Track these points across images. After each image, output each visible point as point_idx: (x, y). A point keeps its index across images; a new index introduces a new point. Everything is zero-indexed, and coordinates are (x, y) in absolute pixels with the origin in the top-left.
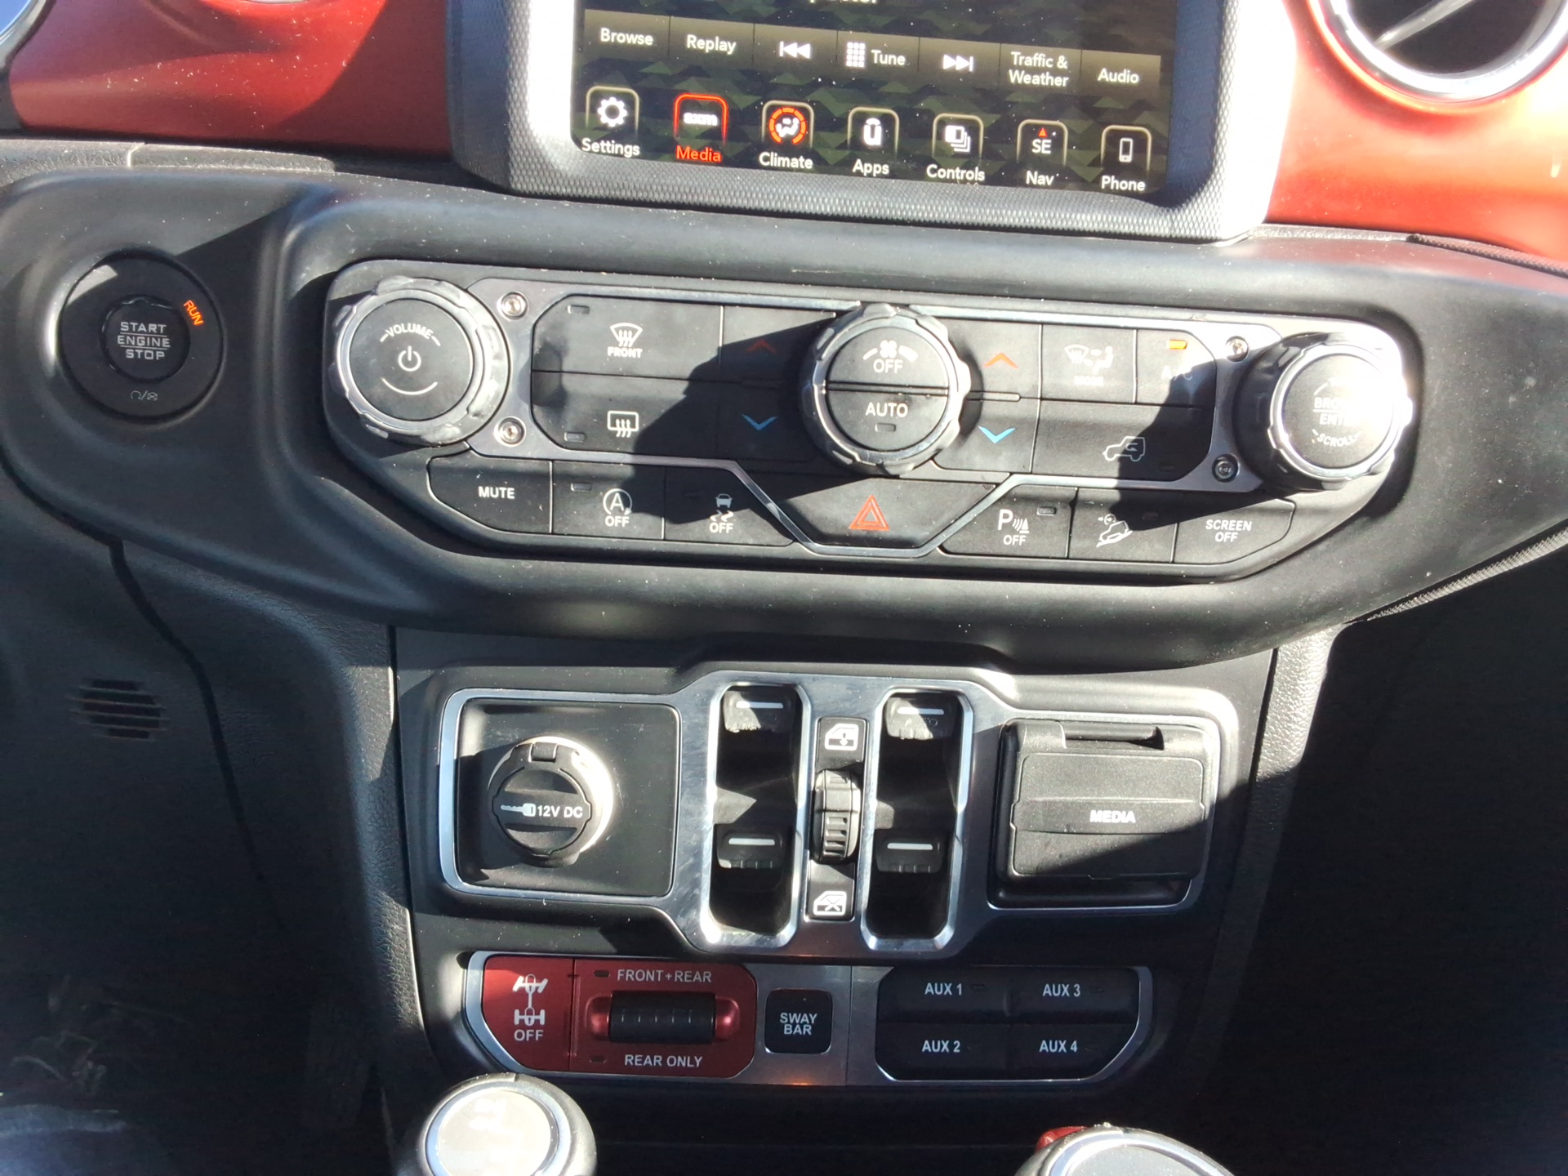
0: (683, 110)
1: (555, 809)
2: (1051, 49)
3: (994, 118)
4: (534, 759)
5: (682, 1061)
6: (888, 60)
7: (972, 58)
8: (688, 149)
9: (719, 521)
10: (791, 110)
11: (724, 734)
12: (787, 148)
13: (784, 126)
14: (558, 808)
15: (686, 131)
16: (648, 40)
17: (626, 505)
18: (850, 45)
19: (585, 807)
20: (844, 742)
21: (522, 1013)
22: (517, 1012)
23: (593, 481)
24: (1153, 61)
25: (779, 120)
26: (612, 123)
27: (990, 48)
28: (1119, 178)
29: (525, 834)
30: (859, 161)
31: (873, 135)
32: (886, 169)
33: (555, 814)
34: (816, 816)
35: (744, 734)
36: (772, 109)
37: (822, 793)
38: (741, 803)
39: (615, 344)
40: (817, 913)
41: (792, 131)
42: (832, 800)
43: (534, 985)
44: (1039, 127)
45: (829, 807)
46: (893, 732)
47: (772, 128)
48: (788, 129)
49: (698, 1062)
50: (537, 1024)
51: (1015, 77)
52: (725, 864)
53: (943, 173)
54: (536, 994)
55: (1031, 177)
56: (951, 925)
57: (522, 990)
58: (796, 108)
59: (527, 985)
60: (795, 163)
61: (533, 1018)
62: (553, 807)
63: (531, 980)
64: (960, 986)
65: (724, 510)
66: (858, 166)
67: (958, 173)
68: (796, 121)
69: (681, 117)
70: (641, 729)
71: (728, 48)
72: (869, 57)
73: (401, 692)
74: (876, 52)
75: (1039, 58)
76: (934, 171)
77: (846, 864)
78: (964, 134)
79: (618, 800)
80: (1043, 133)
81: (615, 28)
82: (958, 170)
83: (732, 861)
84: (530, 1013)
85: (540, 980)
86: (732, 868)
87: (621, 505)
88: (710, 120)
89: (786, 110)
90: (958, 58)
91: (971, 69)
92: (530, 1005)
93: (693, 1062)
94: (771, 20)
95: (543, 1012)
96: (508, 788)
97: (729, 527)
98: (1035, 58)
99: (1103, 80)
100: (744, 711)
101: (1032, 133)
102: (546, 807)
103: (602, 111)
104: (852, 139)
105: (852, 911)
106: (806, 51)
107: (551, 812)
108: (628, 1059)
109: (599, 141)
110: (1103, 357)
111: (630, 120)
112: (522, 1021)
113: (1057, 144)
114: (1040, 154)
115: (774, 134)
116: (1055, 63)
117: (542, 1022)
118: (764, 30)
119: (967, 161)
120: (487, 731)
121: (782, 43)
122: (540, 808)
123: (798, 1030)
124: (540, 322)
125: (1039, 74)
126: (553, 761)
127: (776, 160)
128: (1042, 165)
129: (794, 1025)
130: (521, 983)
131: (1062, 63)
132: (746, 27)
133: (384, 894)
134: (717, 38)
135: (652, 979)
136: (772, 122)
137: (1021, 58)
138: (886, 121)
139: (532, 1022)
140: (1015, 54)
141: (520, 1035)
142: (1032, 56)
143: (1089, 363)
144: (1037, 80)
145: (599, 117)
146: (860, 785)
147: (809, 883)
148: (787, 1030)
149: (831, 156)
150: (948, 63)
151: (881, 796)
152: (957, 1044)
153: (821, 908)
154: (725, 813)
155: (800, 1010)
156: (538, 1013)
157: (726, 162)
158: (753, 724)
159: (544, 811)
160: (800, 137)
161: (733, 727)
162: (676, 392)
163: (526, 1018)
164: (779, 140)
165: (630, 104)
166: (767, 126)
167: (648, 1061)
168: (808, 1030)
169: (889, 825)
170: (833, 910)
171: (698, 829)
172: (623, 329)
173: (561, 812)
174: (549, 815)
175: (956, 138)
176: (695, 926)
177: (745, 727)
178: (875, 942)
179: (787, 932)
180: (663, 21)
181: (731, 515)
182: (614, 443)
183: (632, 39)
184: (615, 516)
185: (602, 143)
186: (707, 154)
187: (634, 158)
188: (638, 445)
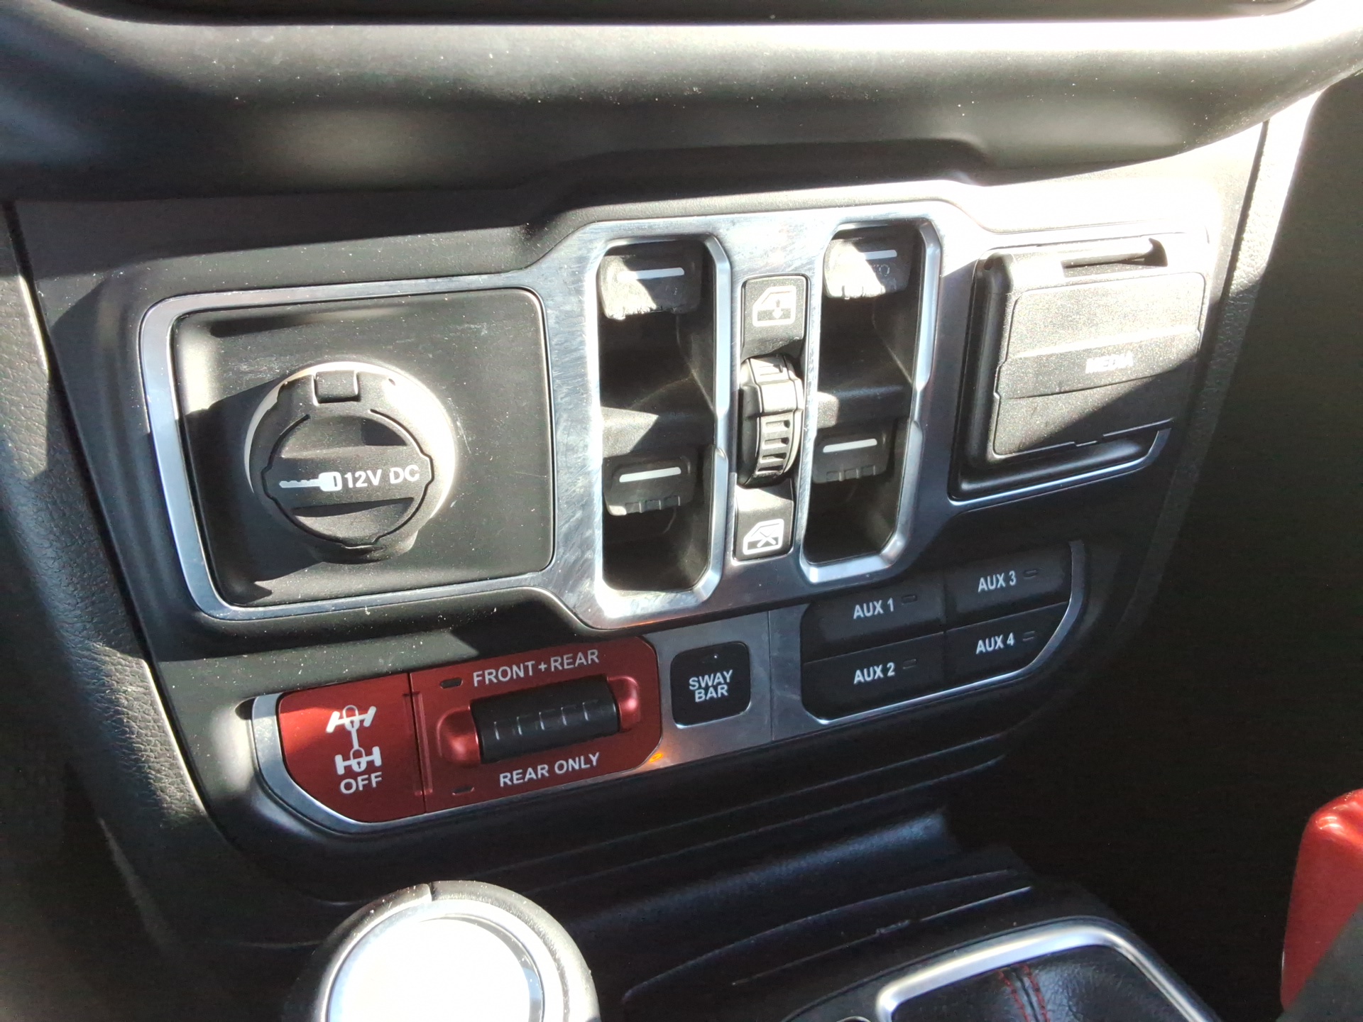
1: (375, 474)
4: (323, 400)
5: (574, 764)
11: (606, 325)
14: (379, 472)
19: (422, 466)
20: (778, 313)
21: (346, 758)
22: (339, 759)
29: (328, 519)
33: (376, 482)
34: (747, 425)
35: (633, 320)
37: (754, 392)
40: (746, 551)
42: (770, 401)
43: (357, 718)
45: (768, 408)
46: (835, 292)
49: (594, 759)
50: (371, 764)
52: (618, 510)
54: (361, 730)
56: (903, 533)
57: (341, 730)
59: (346, 721)
61: (364, 760)
62: (369, 473)
63: (351, 713)
64: (890, 602)
70: (484, 332)
73: (52, 318)
77: (782, 483)
79: (462, 446)
83: (626, 505)
84: (358, 755)
85: (363, 710)
86: (629, 515)
92: (356, 746)
93: (588, 761)
95: (376, 750)
96: (287, 453)
102: (357, 474)
105: (790, 543)
107: (368, 480)
108: (504, 779)
112: (348, 769)
117: (378, 762)
120: (222, 364)
122: (349, 476)
123: (711, 694)
126: (356, 398)
129: (707, 689)
130: (336, 720)
133: (99, 646)
135: (522, 674)
139: (364, 766)
141: (348, 786)
146: (800, 373)
147: (737, 516)
148: (699, 697)
151: (824, 385)
152: (890, 667)
153: (753, 545)
154: (617, 441)
155: (711, 669)
156: (369, 753)
158: (644, 303)
159: (355, 480)
161: (617, 312)
163: (353, 763)
167: (530, 774)
168: (723, 690)
169: (832, 422)
170: (767, 544)
171: (582, 469)
173: (385, 477)
174: (366, 485)
176: (590, 600)
177: (633, 310)
178: (815, 574)
179: (708, 581)
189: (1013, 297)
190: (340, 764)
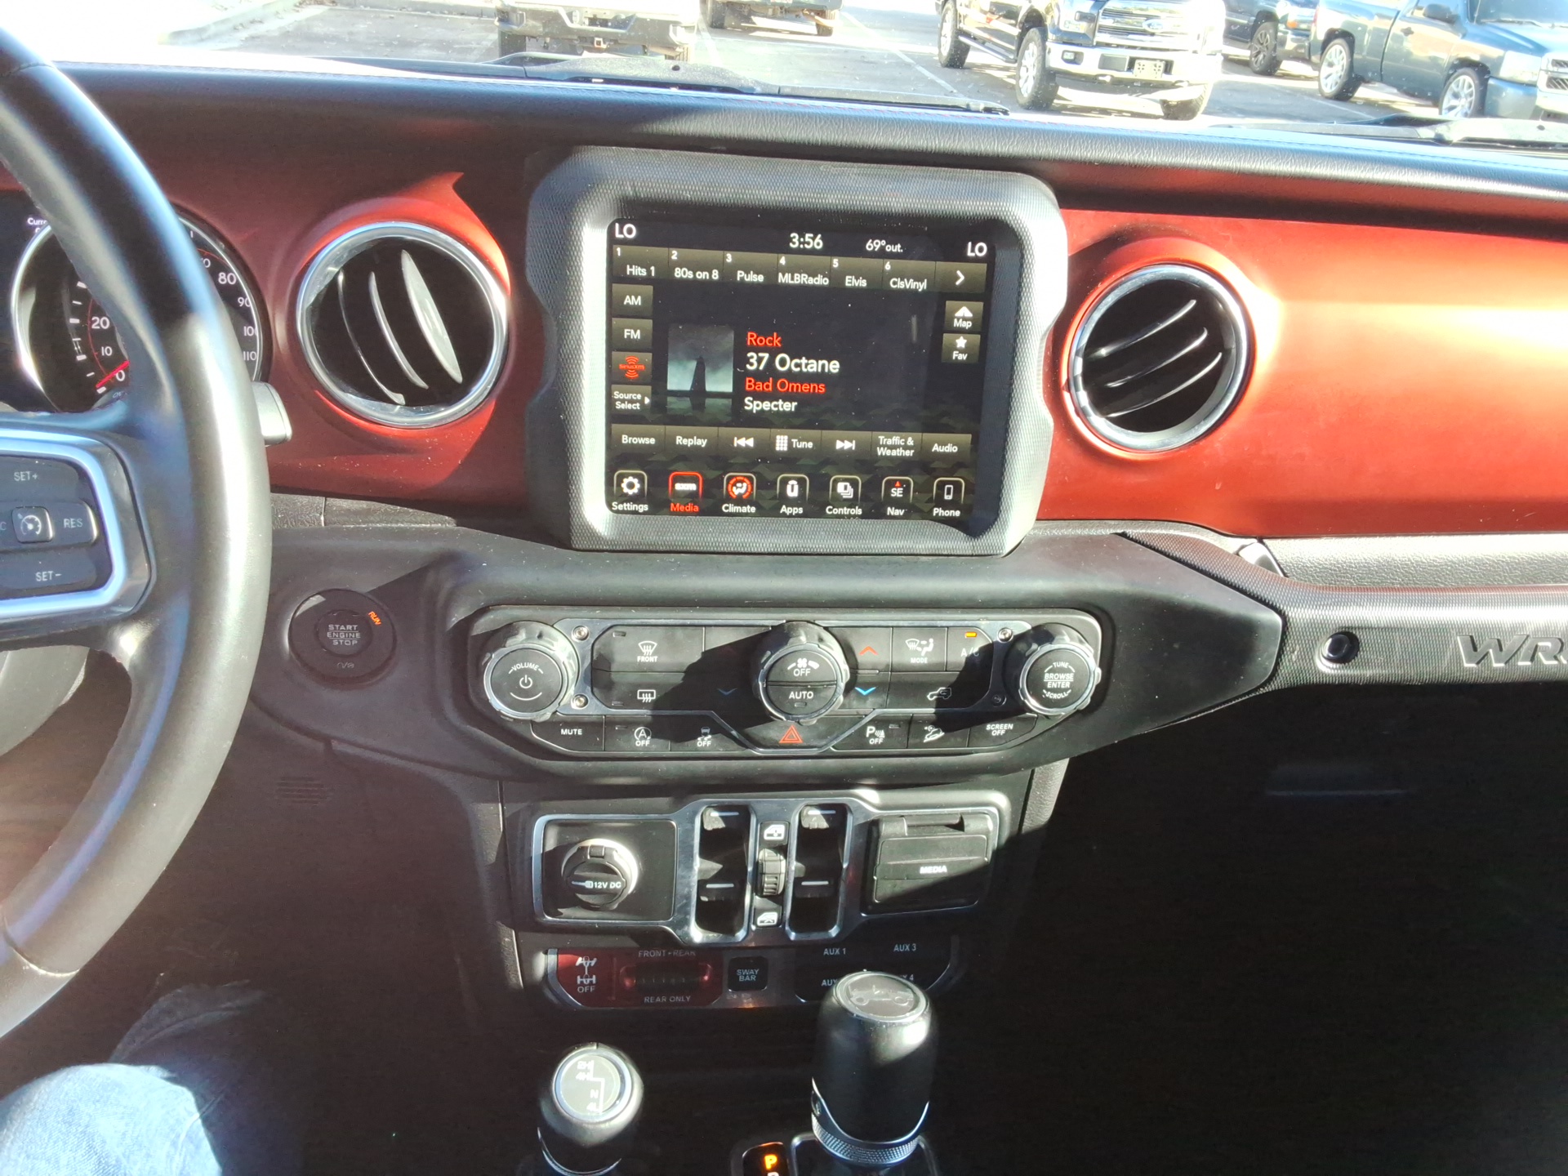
0: (674, 482)
1: (605, 884)
2: (904, 434)
3: (867, 477)
4: (591, 856)
5: (678, 999)
6: (802, 445)
7: (854, 442)
8: (678, 505)
9: (703, 740)
10: (742, 478)
11: (703, 830)
12: (739, 501)
13: (737, 488)
14: (607, 883)
15: (677, 495)
16: (652, 441)
17: (648, 734)
18: (778, 437)
19: (622, 882)
20: (776, 835)
21: (581, 978)
22: (579, 977)
23: (630, 724)
24: (967, 438)
25: (734, 485)
26: (630, 492)
27: (866, 435)
28: (944, 509)
29: (587, 896)
30: (784, 507)
31: (792, 490)
32: (801, 510)
33: (605, 886)
34: (759, 877)
35: (715, 831)
36: (730, 478)
37: (762, 864)
38: (715, 867)
39: (642, 654)
40: (759, 924)
41: (742, 491)
42: (768, 868)
43: (588, 962)
44: (896, 481)
45: (767, 872)
46: (805, 825)
47: (730, 489)
48: (740, 490)
49: (688, 999)
50: (591, 982)
51: (881, 451)
52: (704, 899)
53: (836, 511)
54: (590, 967)
55: (891, 511)
56: (839, 926)
57: (581, 965)
58: (745, 477)
59: (584, 962)
60: (745, 509)
61: (589, 980)
62: (603, 883)
63: (586, 959)
64: (844, 949)
65: (706, 734)
66: (784, 509)
67: (845, 511)
68: (745, 485)
69: (673, 486)
70: (654, 834)
71: (702, 443)
72: (790, 444)
73: (507, 815)
74: (794, 441)
75: (896, 439)
76: (830, 510)
77: (777, 898)
78: (849, 487)
79: (640, 870)
80: (898, 484)
81: (630, 435)
82: (845, 509)
83: (708, 897)
84: (587, 977)
85: (591, 960)
86: (709, 902)
87: (645, 735)
88: (692, 487)
89: (738, 478)
90: (846, 441)
91: (854, 448)
92: (586, 973)
93: (685, 999)
94: (727, 425)
95: (594, 977)
96: (576, 873)
97: (709, 743)
98: (893, 439)
99: (936, 451)
100: (716, 818)
101: (891, 484)
102: (600, 883)
103: (624, 485)
104: (780, 493)
105: (781, 921)
106: (751, 442)
107: (602, 885)
108: (646, 1000)
109: (622, 503)
110: (928, 645)
111: (641, 490)
112: (582, 982)
113: (906, 491)
114: (896, 497)
115: (731, 493)
116: (905, 442)
117: (594, 982)
118: (724, 431)
119: (851, 503)
120: (560, 836)
121: (736, 438)
122: (596, 883)
123: (748, 978)
124: (597, 642)
125: (896, 449)
126: (603, 857)
127: (733, 508)
128: (897, 503)
129: (745, 976)
130: (580, 961)
131: (910, 442)
132: (714, 429)
133: (499, 923)
134: (695, 438)
135: (660, 955)
136: (730, 486)
137: (885, 440)
138: (801, 482)
139: (588, 982)
140: (881, 437)
141: (581, 990)
142: (891, 438)
143: (919, 649)
144: (894, 453)
145: (622, 489)
146: (786, 857)
147: (755, 909)
148: (741, 979)
149: (766, 504)
150: (839, 445)
151: (798, 859)
153: (762, 922)
154: (704, 874)
155: (749, 967)
156: (591, 977)
157: (702, 513)
158: (721, 825)
159: (598, 885)
160: (748, 494)
161: (708, 827)
162: (678, 679)
163: (584, 980)
164: (734, 497)
165: (641, 480)
166: (727, 489)
167: (658, 1000)
168: (753, 978)
169: (802, 875)
170: (769, 922)
171: (689, 886)
172: (646, 644)
173: (608, 886)
174: (601, 887)
175: (844, 490)
176: (687, 934)
177: (716, 827)
178: (794, 936)
179: (743, 933)
180: (660, 429)
181: (710, 737)
182: (641, 705)
183: (642, 441)
184: (641, 740)
185: (625, 504)
186: (690, 508)
187: (645, 513)
188: (655, 705)
189: (881, 841)
190: (579, 980)
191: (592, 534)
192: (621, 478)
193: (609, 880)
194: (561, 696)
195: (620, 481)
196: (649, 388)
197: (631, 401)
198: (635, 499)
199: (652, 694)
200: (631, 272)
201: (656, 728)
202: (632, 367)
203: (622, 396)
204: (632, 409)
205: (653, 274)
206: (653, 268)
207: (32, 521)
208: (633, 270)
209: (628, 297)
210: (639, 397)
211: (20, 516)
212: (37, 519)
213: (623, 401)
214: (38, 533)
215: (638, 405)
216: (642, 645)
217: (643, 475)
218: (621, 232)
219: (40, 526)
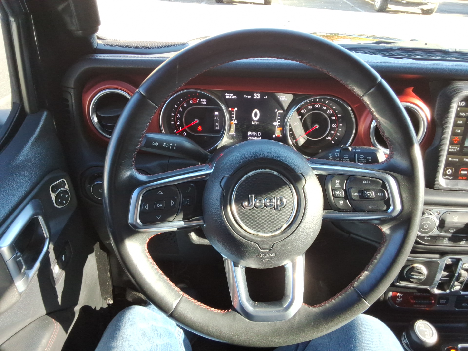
0: (461, 171)
4: (415, 269)
8: (461, 177)
9: (462, 242)
11: (446, 264)
15: (461, 174)
16: (457, 160)
17: (448, 240)
19: (423, 276)
20: (466, 266)
23: (444, 237)
26: (449, 173)
29: (413, 279)
33: (419, 278)
34: (458, 277)
37: (460, 274)
38: (446, 273)
39: (454, 219)
42: (463, 275)
43: (401, 295)
50: (400, 300)
52: (440, 282)
54: (401, 296)
57: (398, 296)
63: (400, 294)
65: (464, 241)
69: (460, 172)
70: (433, 265)
77: (461, 283)
79: (427, 273)
81: (452, 158)
84: (399, 299)
85: (401, 294)
86: (442, 282)
87: (447, 240)
88: (466, 172)
93: (425, 306)
96: (410, 273)
97: (464, 243)
100: (450, 261)
103: (447, 172)
105: (460, 289)
108: (415, 306)
109: (446, 176)
111: (452, 173)
120: (407, 263)
122: (417, 277)
123: (443, 302)
124: (442, 216)
126: (420, 270)
130: (398, 294)
135: (420, 294)
141: (397, 302)
147: (454, 285)
148: (441, 302)
153: (455, 289)
154: (443, 275)
155: (444, 299)
156: (401, 299)
158: (451, 263)
161: (448, 263)
162: (463, 226)
163: (398, 300)
167: (418, 306)
168: (444, 302)
170: (457, 289)
171: (439, 278)
172: (455, 217)
178: (462, 293)
179: (448, 291)
180: (460, 157)
181: (465, 241)
182: (450, 232)
183: (455, 160)
184: (446, 242)
185: (446, 177)
186: (464, 178)
187: (451, 179)
188: (454, 233)
190: (397, 299)
191: (440, 186)
192: (447, 169)
193: (420, 276)
194: (434, 230)
195: (446, 170)
196: (459, 146)
197: (454, 149)
198: (450, 175)
199: (454, 230)
200: (461, 114)
201: (451, 239)
202: (456, 140)
203: (452, 148)
204: (454, 151)
205: (467, 115)
206: (467, 113)
207: (369, 193)
208: (462, 114)
209: (459, 121)
210: (456, 148)
211: (365, 192)
212: (370, 193)
213: (452, 149)
214: (371, 196)
215: (456, 150)
216: (454, 217)
217: (453, 169)
218: (460, 104)
219: (371, 195)
